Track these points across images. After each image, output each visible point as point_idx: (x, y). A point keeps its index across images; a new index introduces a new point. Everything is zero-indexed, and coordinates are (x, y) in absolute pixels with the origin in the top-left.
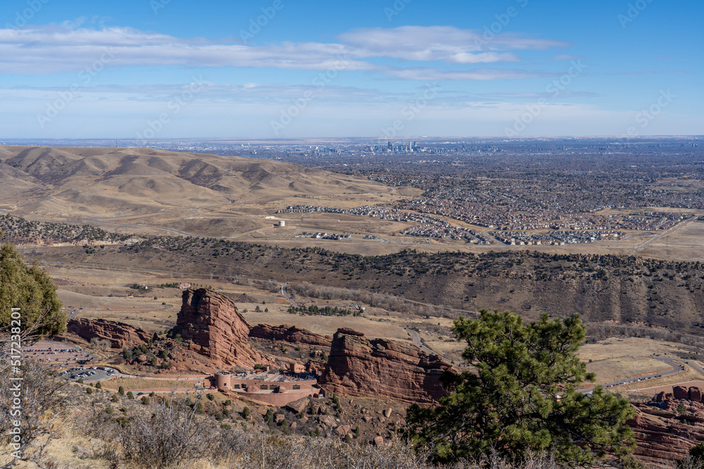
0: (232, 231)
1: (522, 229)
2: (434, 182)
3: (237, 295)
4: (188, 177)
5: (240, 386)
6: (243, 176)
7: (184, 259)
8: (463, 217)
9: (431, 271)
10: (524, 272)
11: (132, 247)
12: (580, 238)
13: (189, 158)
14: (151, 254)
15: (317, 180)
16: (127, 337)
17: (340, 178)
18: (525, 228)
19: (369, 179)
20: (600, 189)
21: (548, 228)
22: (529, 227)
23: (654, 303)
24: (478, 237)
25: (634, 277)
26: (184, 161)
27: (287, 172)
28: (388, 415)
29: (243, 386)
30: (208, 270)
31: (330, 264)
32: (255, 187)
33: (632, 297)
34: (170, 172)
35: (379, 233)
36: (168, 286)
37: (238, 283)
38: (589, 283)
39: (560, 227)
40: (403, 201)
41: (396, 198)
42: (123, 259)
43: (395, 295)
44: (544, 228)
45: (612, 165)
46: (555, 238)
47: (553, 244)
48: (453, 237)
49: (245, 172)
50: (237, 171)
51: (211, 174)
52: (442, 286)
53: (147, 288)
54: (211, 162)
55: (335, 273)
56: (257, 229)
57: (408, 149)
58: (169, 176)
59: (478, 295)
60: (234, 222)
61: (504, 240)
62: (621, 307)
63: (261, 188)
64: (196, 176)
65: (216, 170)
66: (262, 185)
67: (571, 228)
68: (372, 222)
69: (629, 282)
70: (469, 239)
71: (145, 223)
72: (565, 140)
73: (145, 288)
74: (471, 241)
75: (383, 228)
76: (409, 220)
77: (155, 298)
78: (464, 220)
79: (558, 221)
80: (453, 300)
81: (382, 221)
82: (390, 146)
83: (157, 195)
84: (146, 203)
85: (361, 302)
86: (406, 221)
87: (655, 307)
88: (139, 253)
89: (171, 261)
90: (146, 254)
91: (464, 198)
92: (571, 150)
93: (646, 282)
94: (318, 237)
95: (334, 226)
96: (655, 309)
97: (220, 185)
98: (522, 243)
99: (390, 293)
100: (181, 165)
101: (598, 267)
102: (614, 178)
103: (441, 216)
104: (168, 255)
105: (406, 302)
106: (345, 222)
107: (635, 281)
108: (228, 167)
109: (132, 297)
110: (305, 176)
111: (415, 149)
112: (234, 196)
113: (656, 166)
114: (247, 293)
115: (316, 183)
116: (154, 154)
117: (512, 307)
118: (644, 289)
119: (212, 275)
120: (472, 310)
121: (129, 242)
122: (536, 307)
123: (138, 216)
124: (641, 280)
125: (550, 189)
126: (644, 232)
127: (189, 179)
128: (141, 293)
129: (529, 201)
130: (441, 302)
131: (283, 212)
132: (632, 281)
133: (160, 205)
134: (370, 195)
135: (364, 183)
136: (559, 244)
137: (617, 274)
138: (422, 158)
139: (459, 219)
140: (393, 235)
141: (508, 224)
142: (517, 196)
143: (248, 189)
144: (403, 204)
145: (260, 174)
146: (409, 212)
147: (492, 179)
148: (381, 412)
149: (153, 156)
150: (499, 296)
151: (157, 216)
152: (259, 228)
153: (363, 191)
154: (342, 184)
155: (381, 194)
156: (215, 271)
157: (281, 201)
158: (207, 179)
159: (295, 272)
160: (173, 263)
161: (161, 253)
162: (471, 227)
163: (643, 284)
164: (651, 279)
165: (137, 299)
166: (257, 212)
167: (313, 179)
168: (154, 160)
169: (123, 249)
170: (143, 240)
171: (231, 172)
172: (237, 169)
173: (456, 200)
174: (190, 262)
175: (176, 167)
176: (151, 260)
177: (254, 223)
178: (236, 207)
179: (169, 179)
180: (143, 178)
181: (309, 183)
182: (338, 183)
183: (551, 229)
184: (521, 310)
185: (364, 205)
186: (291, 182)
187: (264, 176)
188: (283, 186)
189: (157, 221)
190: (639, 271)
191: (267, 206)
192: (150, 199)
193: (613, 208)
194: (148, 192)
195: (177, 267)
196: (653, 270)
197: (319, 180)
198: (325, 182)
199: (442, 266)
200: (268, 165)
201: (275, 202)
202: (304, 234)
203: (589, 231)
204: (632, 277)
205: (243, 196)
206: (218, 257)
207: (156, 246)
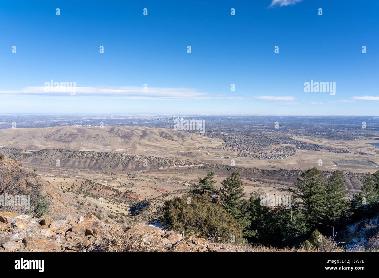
0: (196, 156)
11: (202, 167)
31: (261, 172)
56: (202, 155)
60: (195, 153)
61: (267, 158)
64: (165, 136)
97: (174, 139)
139: (246, 150)
143: (182, 141)
158: (169, 137)
169: (199, 168)
178: (185, 147)
186: (191, 138)
187: (183, 136)
207: (209, 167)
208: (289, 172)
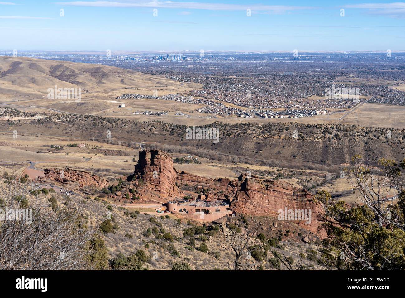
0: (92, 110)
1: (269, 108)
2: (206, 79)
3: (116, 151)
4: (56, 76)
5: (183, 210)
6: (91, 75)
7: (74, 128)
8: (232, 101)
9: (233, 135)
10: (290, 135)
11: (39, 120)
12: (305, 114)
13: (55, 64)
14: (52, 125)
15: (137, 78)
16: (85, 179)
17: (150, 77)
18: (271, 108)
19: (167, 77)
20: (305, 84)
21: (284, 108)
22: (273, 107)
23: (369, 153)
24: (244, 113)
25: (356, 138)
26: (52, 66)
27: (118, 73)
28: (276, 226)
29: (185, 210)
30: (91, 135)
31: (168, 131)
32: (100, 83)
33: (356, 149)
34: (44, 73)
35: (183, 111)
36: (72, 146)
37: (112, 143)
38: (330, 141)
39: (291, 107)
40: (192, 91)
41: (188, 89)
42: (34, 129)
43: (212, 150)
44: (281, 108)
45: (305, 69)
46: (290, 113)
47: (290, 117)
48: (229, 114)
49: (92, 73)
50: (86, 72)
51: (70, 74)
52: (241, 144)
53: (59, 147)
54: (70, 66)
55: (172, 137)
56: (107, 109)
57: (180, 58)
58: (44, 75)
59: (263, 149)
60: (92, 104)
61: (260, 115)
62: (350, 156)
63: (103, 83)
64: (60, 75)
65: (74, 71)
66: (104, 81)
67: (298, 108)
68: (178, 104)
69: (353, 140)
70: (240, 115)
71: (34, 105)
72: (272, 54)
73: (58, 147)
74: (241, 116)
75: (185, 108)
76: (200, 103)
77: (67, 154)
78: (233, 103)
79: (289, 103)
80: (248, 152)
81: (183, 104)
82: (168, 56)
83: (37, 87)
84: (32, 92)
85: (194, 155)
86: (198, 103)
87: (369, 155)
88: (44, 125)
89: (66, 129)
90: (49, 125)
91: (228, 89)
92: (277, 60)
93: (363, 141)
94: (147, 114)
95: (154, 107)
96: (370, 157)
97: (77, 81)
98: (272, 117)
99: (209, 149)
100: (51, 68)
101: (335, 132)
102: (310, 77)
103: (218, 101)
104: (64, 125)
105: (219, 154)
106: (161, 104)
107: (357, 140)
108: (81, 70)
109: (51, 153)
110: (129, 75)
111: (184, 58)
112: (87, 88)
113: (331, 69)
114: (122, 150)
115: (137, 80)
116: (31, 61)
117: (285, 157)
118: (363, 144)
119: (94, 138)
120: (260, 158)
121: (36, 118)
122: (299, 156)
123: (29, 101)
124: (360, 139)
125: (276, 84)
126: (339, 110)
127: (56, 77)
128: (57, 151)
129: (267, 91)
130: (241, 154)
131: (121, 98)
132: (355, 140)
133: (41, 94)
134: (172, 87)
135: (165, 80)
136: (294, 117)
137: (346, 135)
138: (190, 64)
139: (230, 102)
140: (193, 112)
141: (260, 105)
142: (259, 88)
143: (95, 84)
144: (192, 93)
145: (102, 74)
146: (199, 98)
147: (240, 78)
148: (271, 224)
149: (31, 62)
150: (276, 149)
151: (40, 101)
152: (109, 108)
153: (166, 85)
154: (153, 80)
155: (179, 87)
156: (95, 136)
157: (117, 91)
158: (68, 77)
159: (147, 136)
160: (67, 131)
161: (58, 125)
162: (238, 108)
163: (361, 142)
164: (366, 138)
165: (54, 154)
166: (104, 98)
167: (135, 77)
168: (33, 65)
169: (33, 122)
170: (45, 116)
171: (83, 73)
172: (87, 71)
173: (224, 90)
174: (78, 130)
175: (47, 69)
176: (52, 129)
177: (105, 105)
178: (90, 95)
179: (44, 77)
180: (27, 76)
181: (133, 80)
182: (150, 80)
183: (286, 108)
184: (290, 158)
185: (170, 94)
186: (121, 79)
187: (104, 75)
188: (116, 81)
189: (41, 104)
190: (359, 134)
191: (109, 94)
192: (33, 89)
193: (317, 96)
194: (31, 85)
195: (70, 134)
196: (367, 133)
197: (138, 77)
198: (142, 79)
199: (240, 131)
200: (106, 68)
201: (114, 92)
202: (138, 112)
203: (309, 109)
204: (355, 137)
205: (93, 88)
206: (96, 127)
207: (55, 120)
208: (228, 128)
